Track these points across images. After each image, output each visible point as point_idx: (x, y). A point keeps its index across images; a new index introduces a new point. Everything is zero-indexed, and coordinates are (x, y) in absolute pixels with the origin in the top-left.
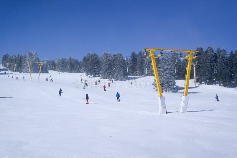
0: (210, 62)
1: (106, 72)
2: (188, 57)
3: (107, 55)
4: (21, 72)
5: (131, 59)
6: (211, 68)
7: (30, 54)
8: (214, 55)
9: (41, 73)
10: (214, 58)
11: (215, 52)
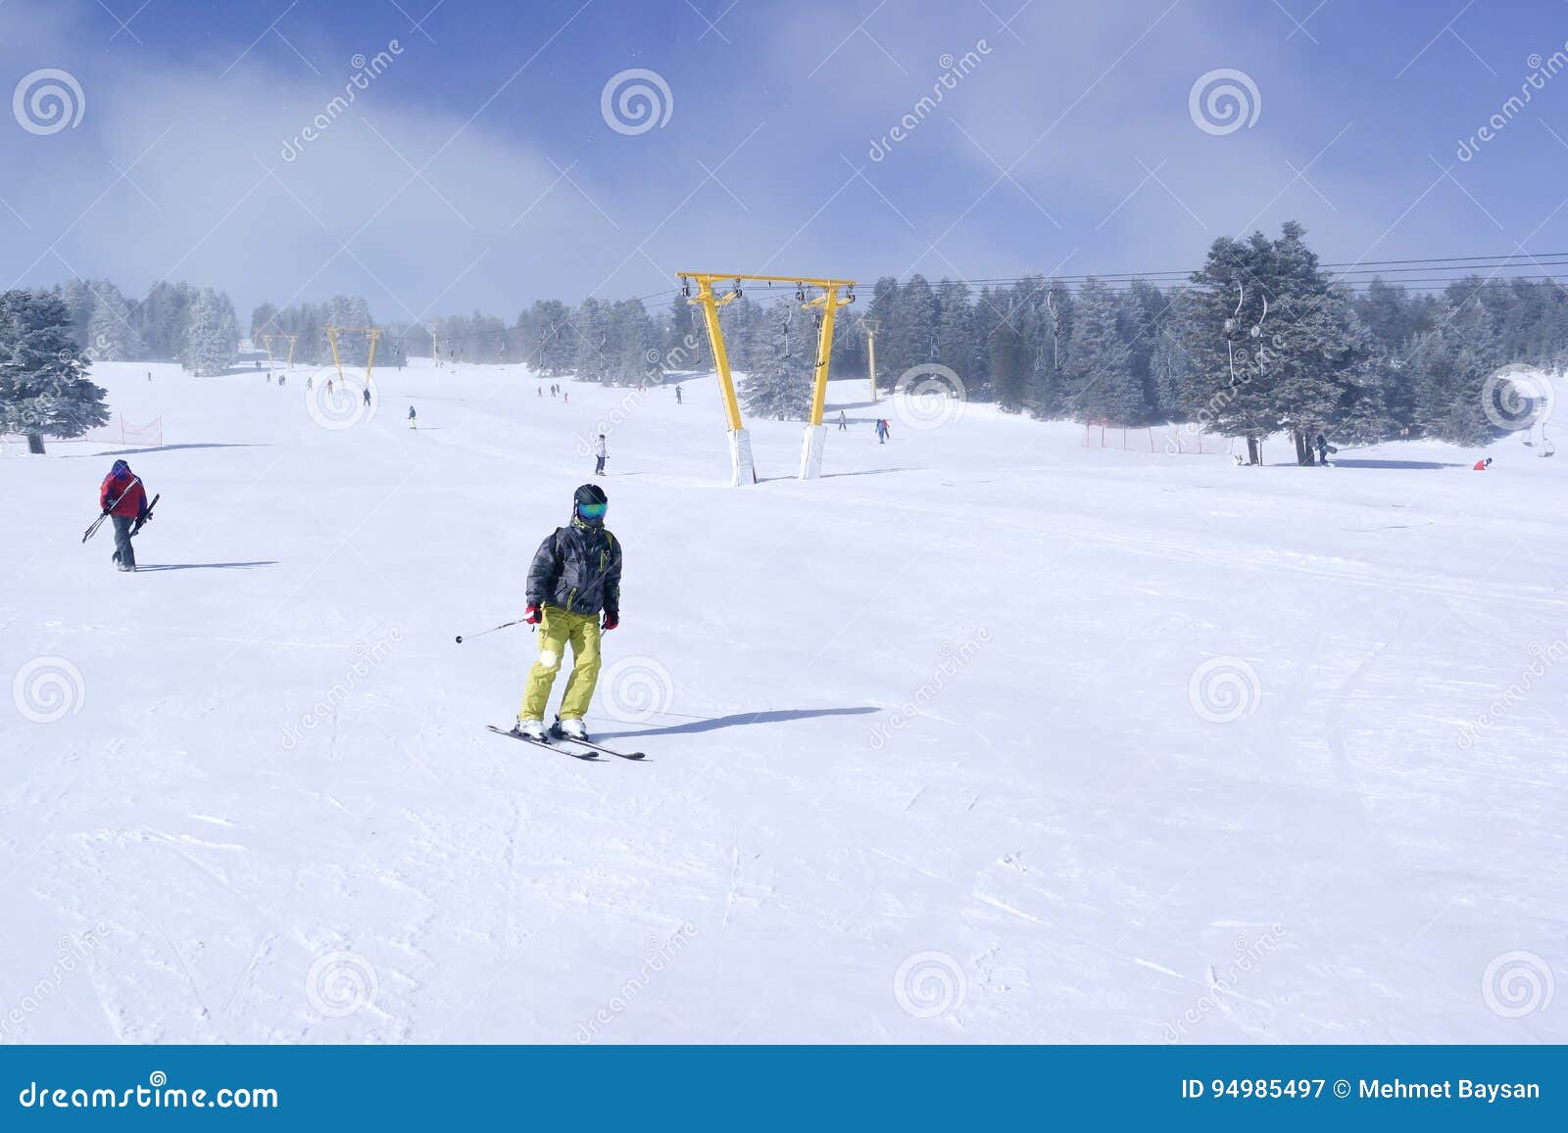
0: (918, 325)
1: (591, 358)
2: (824, 302)
3: (595, 302)
4: (315, 364)
5: (674, 316)
6: (921, 343)
7: (341, 302)
8: (932, 302)
9: (373, 366)
10: (930, 312)
11: (934, 290)
